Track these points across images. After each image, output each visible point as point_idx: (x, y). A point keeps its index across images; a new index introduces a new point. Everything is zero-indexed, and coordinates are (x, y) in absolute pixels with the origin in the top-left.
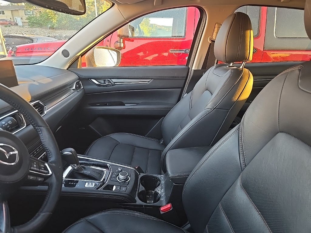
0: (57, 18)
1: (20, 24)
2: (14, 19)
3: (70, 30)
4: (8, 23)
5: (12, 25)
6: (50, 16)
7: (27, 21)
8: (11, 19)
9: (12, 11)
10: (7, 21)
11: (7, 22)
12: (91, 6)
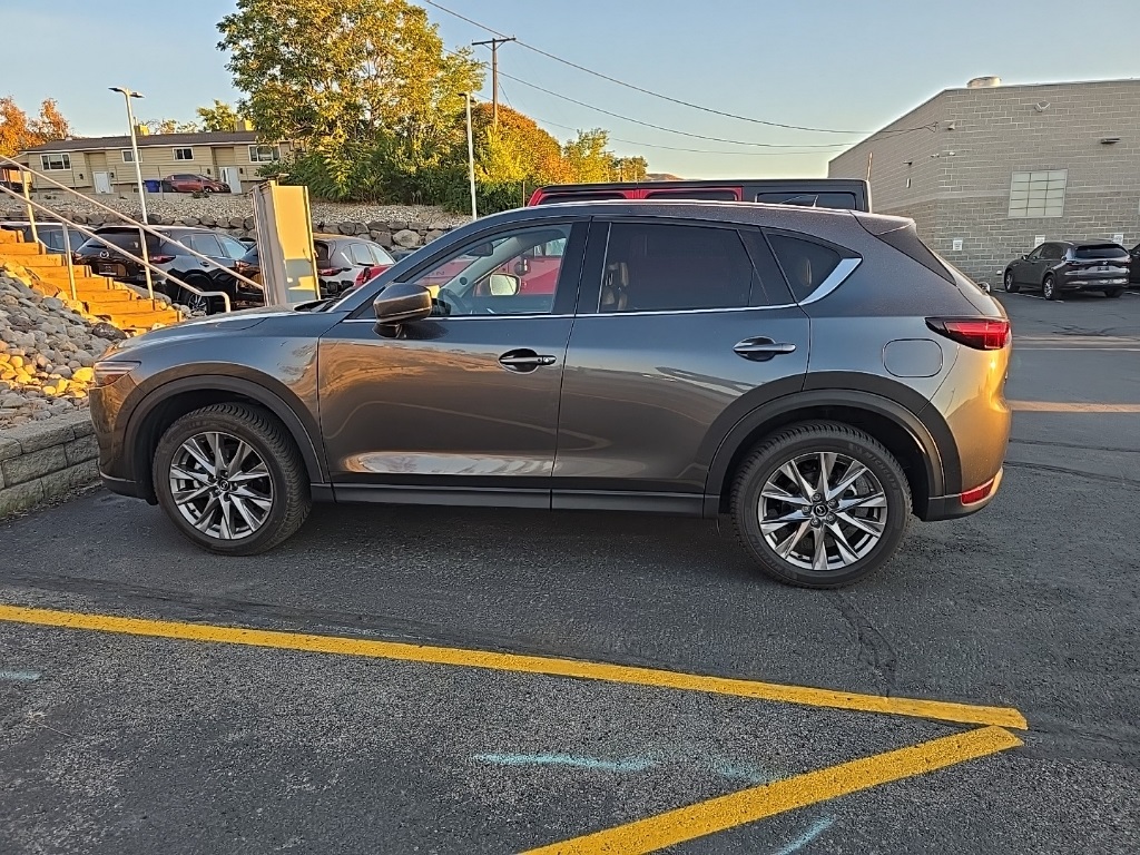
0: (351, 169)
1: (236, 187)
2: (217, 171)
3: (387, 203)
4: (202, 185)
5: (214, 191)
6: (329, 164)
7: (260, 178)
8: (209, 172)
9: (214, 148)
10: (199, 181)
11: (198, 184)
12: (453, 127)
